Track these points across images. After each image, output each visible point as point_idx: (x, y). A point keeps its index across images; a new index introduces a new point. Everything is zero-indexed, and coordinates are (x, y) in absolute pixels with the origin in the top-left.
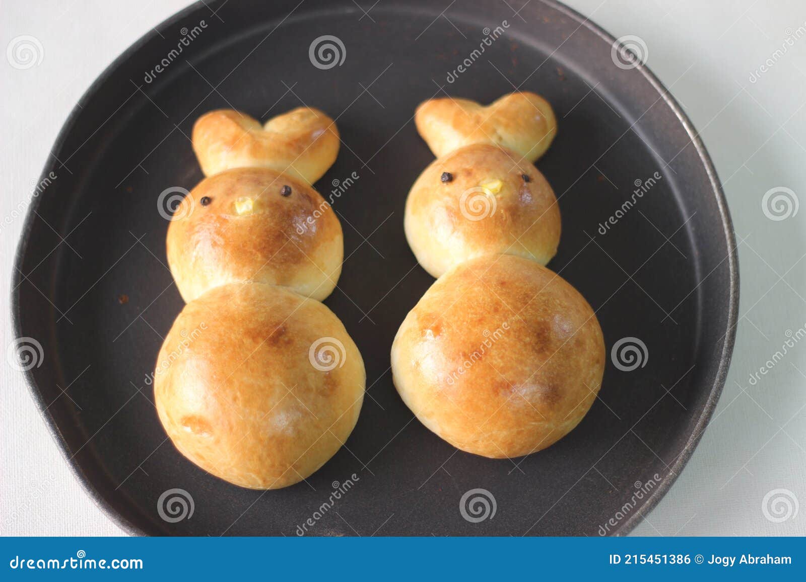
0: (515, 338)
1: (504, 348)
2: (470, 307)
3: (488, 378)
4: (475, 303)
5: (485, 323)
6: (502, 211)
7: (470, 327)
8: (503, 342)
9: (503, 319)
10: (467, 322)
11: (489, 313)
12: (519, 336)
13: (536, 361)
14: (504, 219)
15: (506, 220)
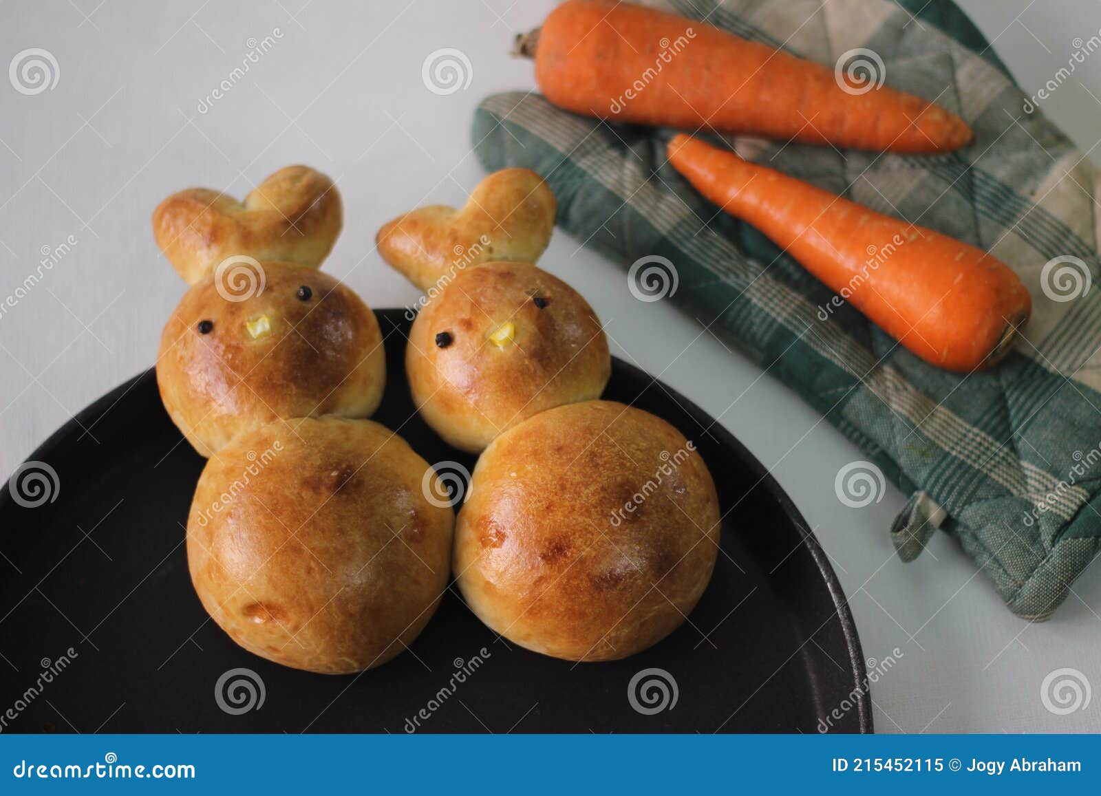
0: (598, 514)
1: (590, 532)
2: (530, 494)
3: (584, 576)
4: (535, 487)
5: (556, 509)
6: (527, 362)
7: (539, 519)
8: (586, 525)
9: (576, 496)
10: (533, 515)
11: (556, 494)
12: (602, 511)
13: (633, 533)
14: (533, 369)
15: (535, 371)
